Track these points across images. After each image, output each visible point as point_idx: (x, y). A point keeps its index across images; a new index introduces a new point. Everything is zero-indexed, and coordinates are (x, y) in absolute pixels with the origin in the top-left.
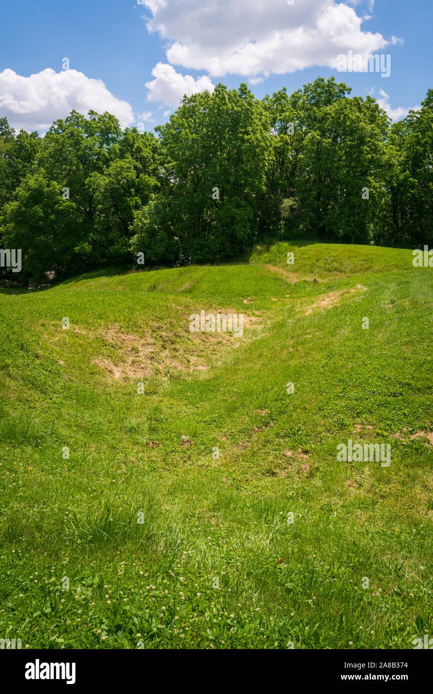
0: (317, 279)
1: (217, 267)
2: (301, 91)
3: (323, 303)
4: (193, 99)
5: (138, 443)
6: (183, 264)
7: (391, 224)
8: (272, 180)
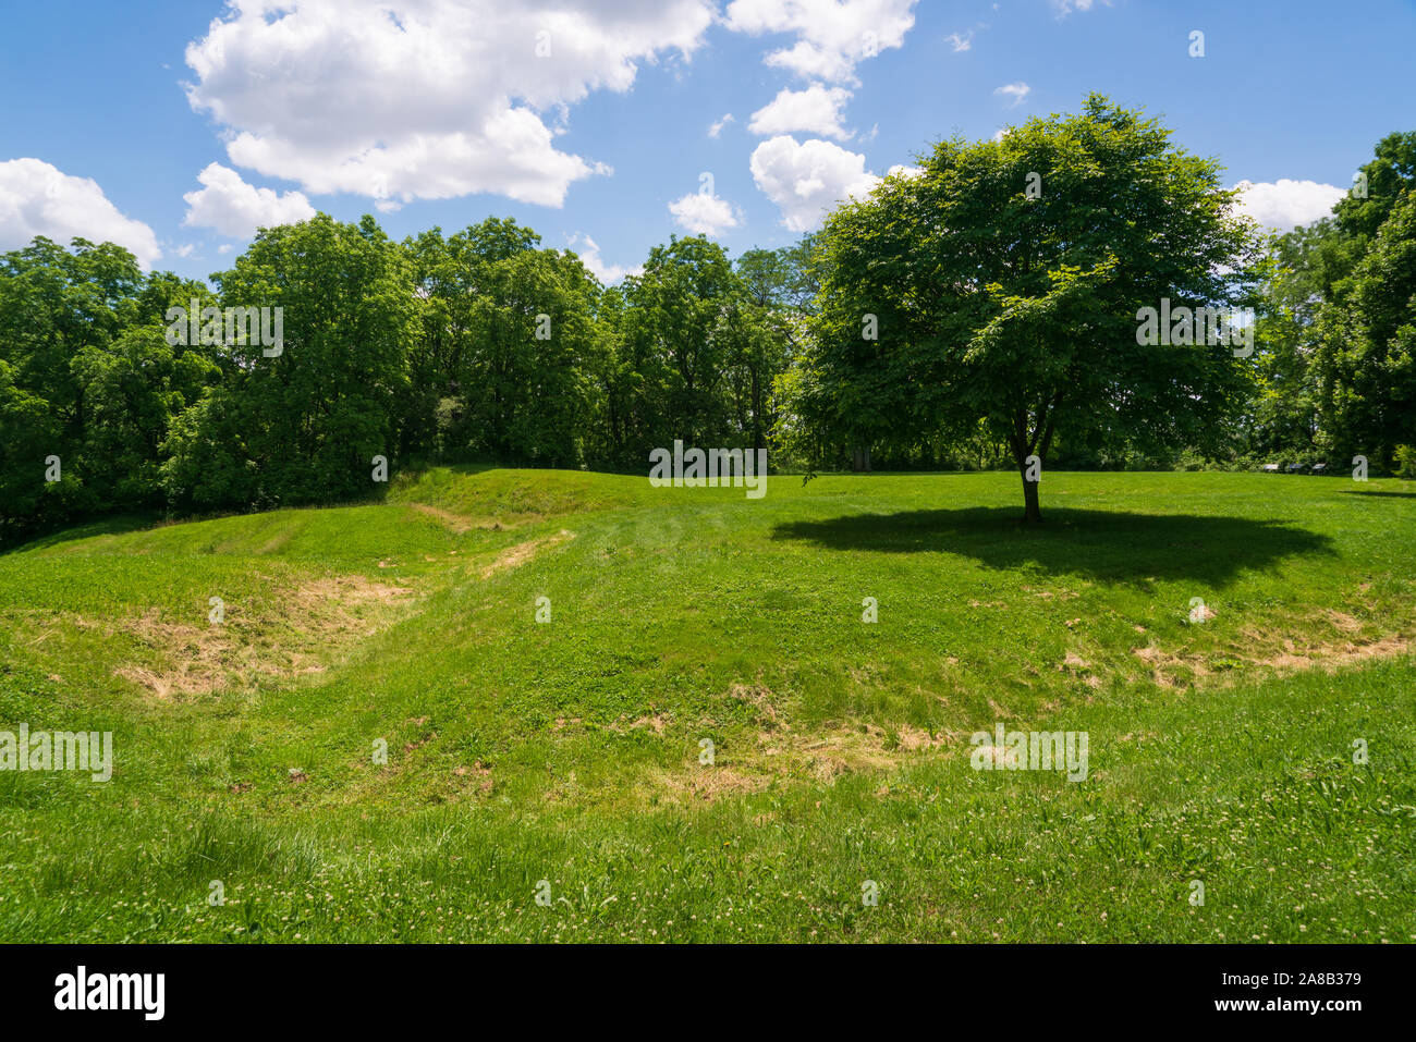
0: (501, 525)
1: (329, 511)
2: (464, 235)
3: (510, 561)
4: (278, 233)
5: (213, 789)
6: (264, 507)
7: (611, 438)
8: (421, 367)
